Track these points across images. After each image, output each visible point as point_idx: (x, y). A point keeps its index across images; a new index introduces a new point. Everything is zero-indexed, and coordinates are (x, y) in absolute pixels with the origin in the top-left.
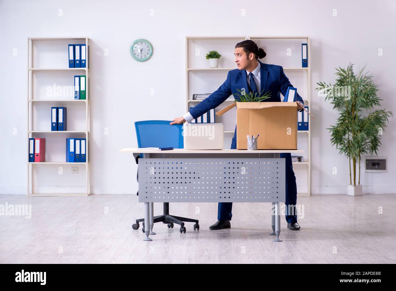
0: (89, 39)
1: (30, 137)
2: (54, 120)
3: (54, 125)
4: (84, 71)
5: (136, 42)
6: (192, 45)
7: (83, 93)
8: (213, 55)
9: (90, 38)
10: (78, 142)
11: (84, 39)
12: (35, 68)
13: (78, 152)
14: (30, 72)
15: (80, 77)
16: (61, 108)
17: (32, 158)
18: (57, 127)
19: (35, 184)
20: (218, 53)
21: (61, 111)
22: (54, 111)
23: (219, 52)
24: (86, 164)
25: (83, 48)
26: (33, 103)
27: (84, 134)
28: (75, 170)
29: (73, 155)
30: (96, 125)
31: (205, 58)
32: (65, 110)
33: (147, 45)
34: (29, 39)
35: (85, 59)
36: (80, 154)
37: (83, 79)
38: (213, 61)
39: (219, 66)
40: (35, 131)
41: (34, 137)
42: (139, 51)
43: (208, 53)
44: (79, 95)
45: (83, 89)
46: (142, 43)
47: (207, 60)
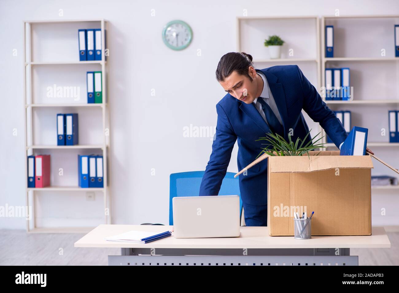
0: (105, 22)
1: (30, 154)
2: (61, 132)
3: (61, 138)
4: (100, 65)
5: (171, 24)
6: (245, 27)
7: (98, 94)
8: (274, 41)
10: (92, 160)
11: (99, 22)
12: (35, 62)
13: (93, 174)
14: (28, 67)
15: (94, 73)
16: (69, 115)
17: (32, 183)
18: (64, 140)
19: (39, 215)
20: (280, 39)
22: (61, 118)
23: (282, 37)
24: (104, 189)
25: (98, 33)
27: (100, 150)
28: (90, 196)
29: (87, 179)
31: (263, 45)
32: (75, 117)
33: (184, 28)
34: (25, 22)
35: (100, 49)
36: (96, 178)
37: (97, 76)
38: (274, 49)
39: (283, 55)
40: (37, 145)
42: (174, 36)
43: (268, 39)
44: (93, 98)
45: (98, 89)
46: (177, 26)
47: (266, 47)
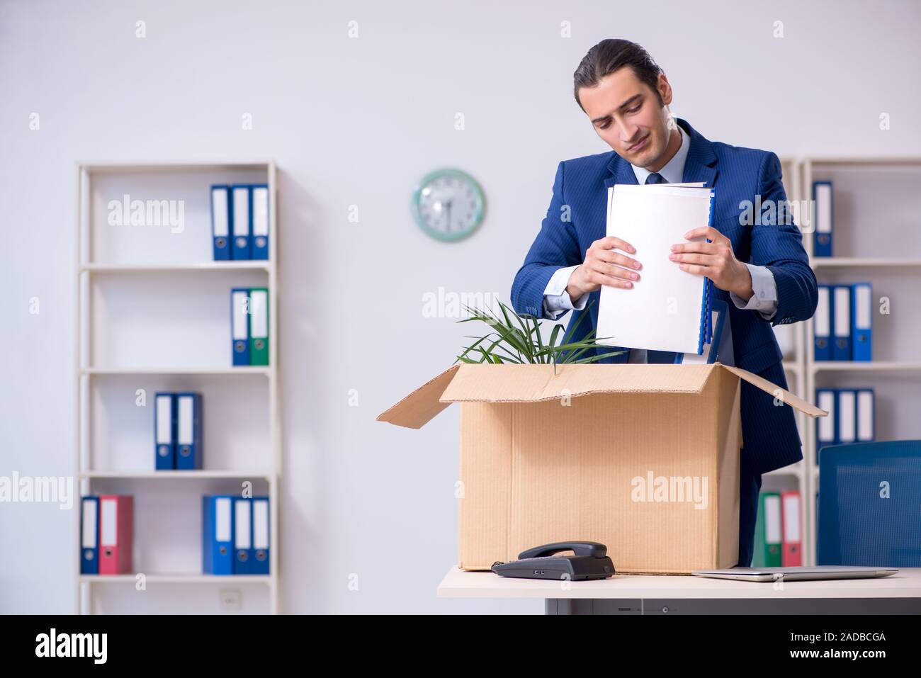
0: (278, 171)
2: (165, 438)
3: (163, 452)
4: (263, 272)
5: (431, 180)
7: (259, 345)
9: (282, 164)
10: (243, 508)
11: (262, 169)
12: (100, 264)
13: (243, 542)
14: (85, 277)
15: (248, 291)
16: (186, 395)
17: (90, 563)
18: (172, 457)
21: (186, 405)
22: (165, 403)
24: (272, 579)
25: (260, 194)
26: (94, 379)
27: (263, 482)
29: (227, 554)
30: (302, 452)
32: (199, 402)
33: (465, 188)
34: (81, 168)
35: (264, 233)
36: (252, 551)
37: (258, 298)
40: (101, 472)
41: (98, 490)
42: (438, 207)
44: (247, 352)
45: (258, 331)
46: (449, 182)
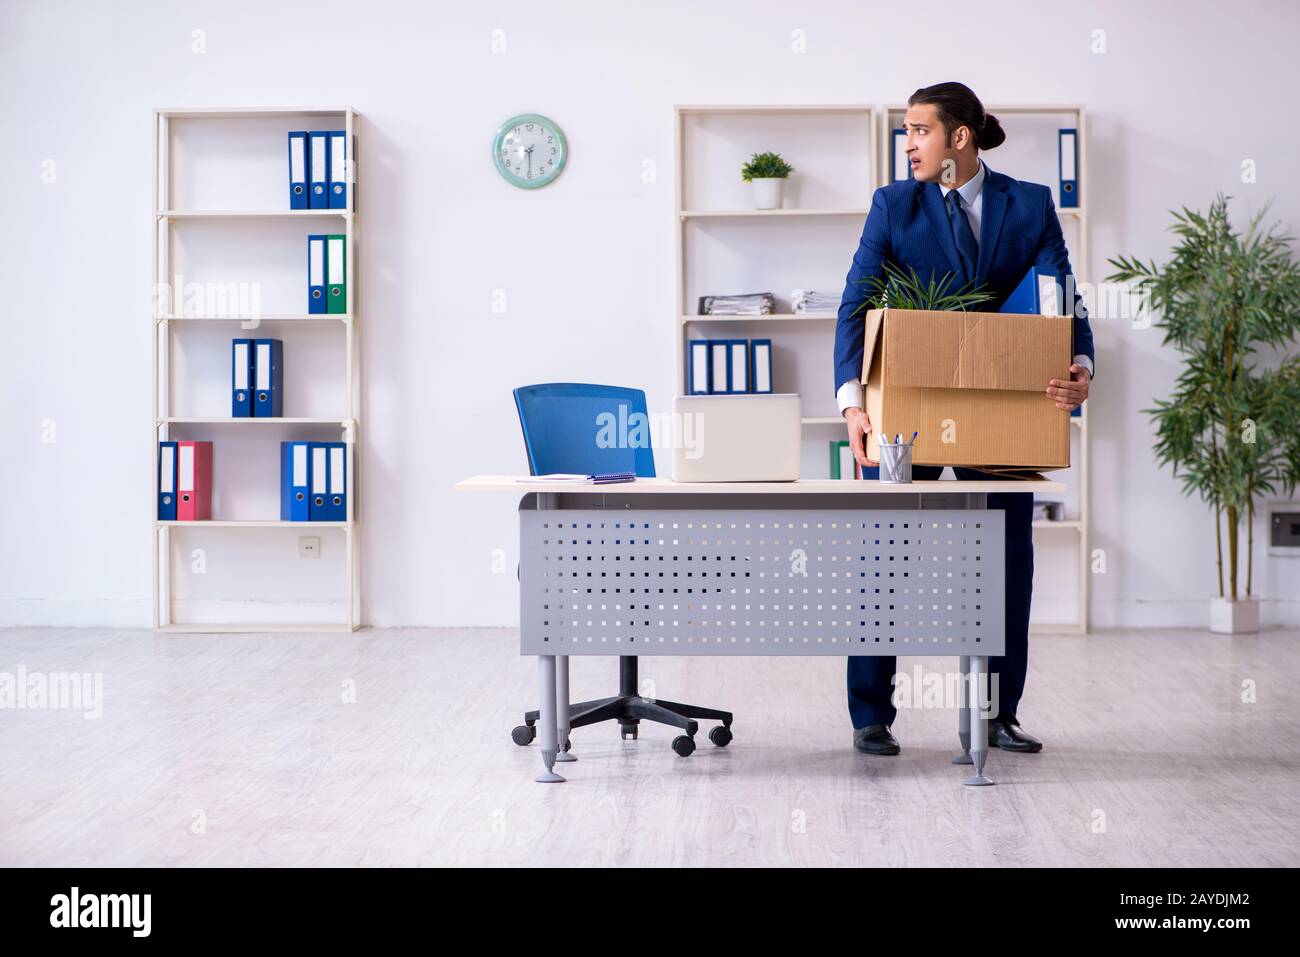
0: (355, 116)
1: (164, 438)
2: (242, 383)
3: (241, 397)
5: (512, 125)
6: (696, 132)
8: (767, 167)
9: (360, 109)
11: (341, 115)
12: (179, 211)
14: (163, 223)
19: (181, 593)
20: (781, 162)
23: (787, 158)
24: (348, 525)
25: (337, 143)
26: (173, 325)
28: (310, 546)
29: (305, 499)
31: (740, 176)
33: (547, 133)
34: (158, 114)
38: (766, 186)
39: (787, 203)
40: (180, 417)
41: (177, 436)
42: (521, 154)
43: (750, 161)
44: (323, 299)
45: (335, 278)
46: (530, 128)
47: (747, 182)
